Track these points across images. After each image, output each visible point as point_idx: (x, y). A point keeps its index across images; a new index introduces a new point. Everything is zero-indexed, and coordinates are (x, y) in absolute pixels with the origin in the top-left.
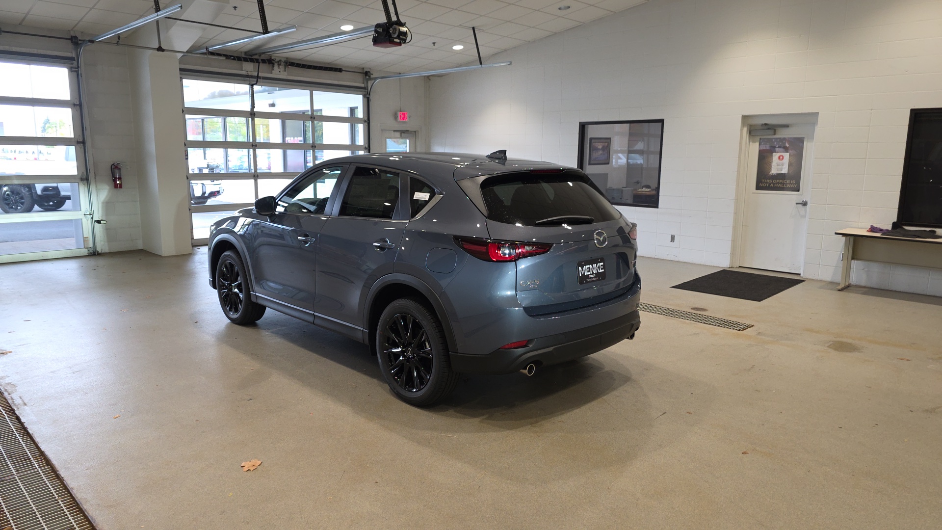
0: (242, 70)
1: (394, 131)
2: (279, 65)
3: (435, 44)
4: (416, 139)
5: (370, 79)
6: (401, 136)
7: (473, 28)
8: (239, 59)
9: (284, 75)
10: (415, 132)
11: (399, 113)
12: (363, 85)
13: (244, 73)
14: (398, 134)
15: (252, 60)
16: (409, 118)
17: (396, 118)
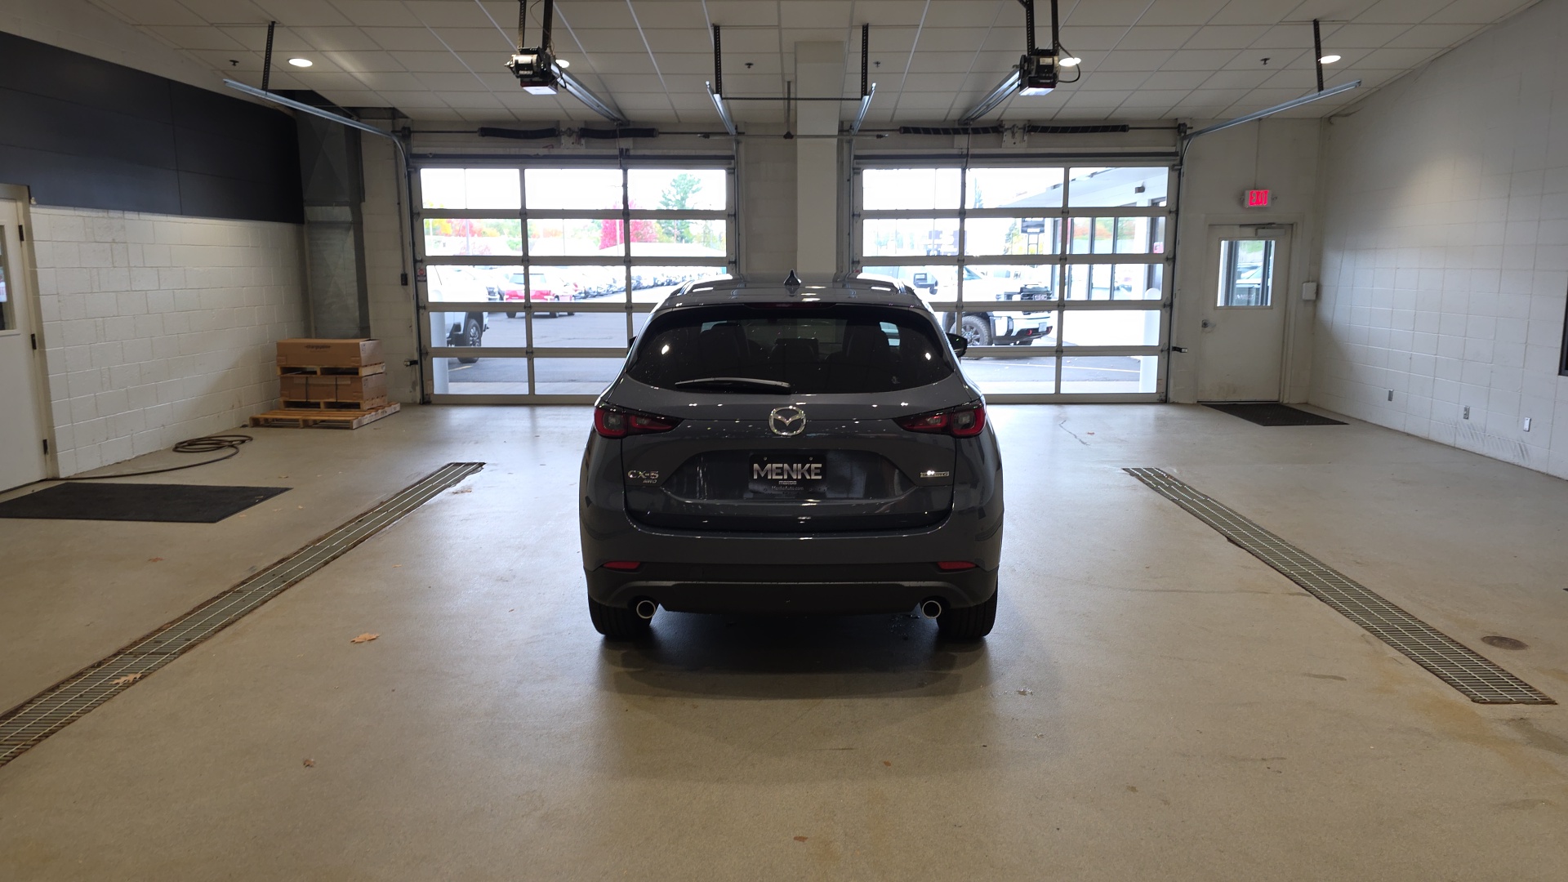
0: (953, 148)
1: (1242, 226)
2: (1013, 134)
3: (1267, 62)
4: (1292, 237)
5: (1187, 137)
6: (1256, 234)
7: (1316, 23)
8: (946, 131)
9: (1021, 149)
10: (1292, 225)
11: (1248, 193)
12: (1173, 150)
13: (955, 151)
14: (1250, 231)
15: (965, 131)
16: (1273, 199)
17: (1241, 202)
